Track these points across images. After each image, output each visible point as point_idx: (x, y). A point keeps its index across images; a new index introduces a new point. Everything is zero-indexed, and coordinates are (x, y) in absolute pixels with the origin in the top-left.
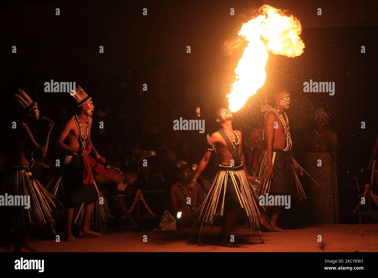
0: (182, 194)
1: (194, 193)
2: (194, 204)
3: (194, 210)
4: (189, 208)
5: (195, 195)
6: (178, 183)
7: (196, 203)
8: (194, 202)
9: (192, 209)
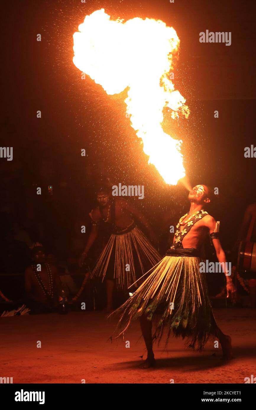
0: (37, 278)
1: (50, 277)
2: (50, 289)
3: (50, 294)
4: (44, 292)
5: (51, 279)
6: (32, 266)
7: (52, 288)
8: (50, 287)
9: (48, 293)
